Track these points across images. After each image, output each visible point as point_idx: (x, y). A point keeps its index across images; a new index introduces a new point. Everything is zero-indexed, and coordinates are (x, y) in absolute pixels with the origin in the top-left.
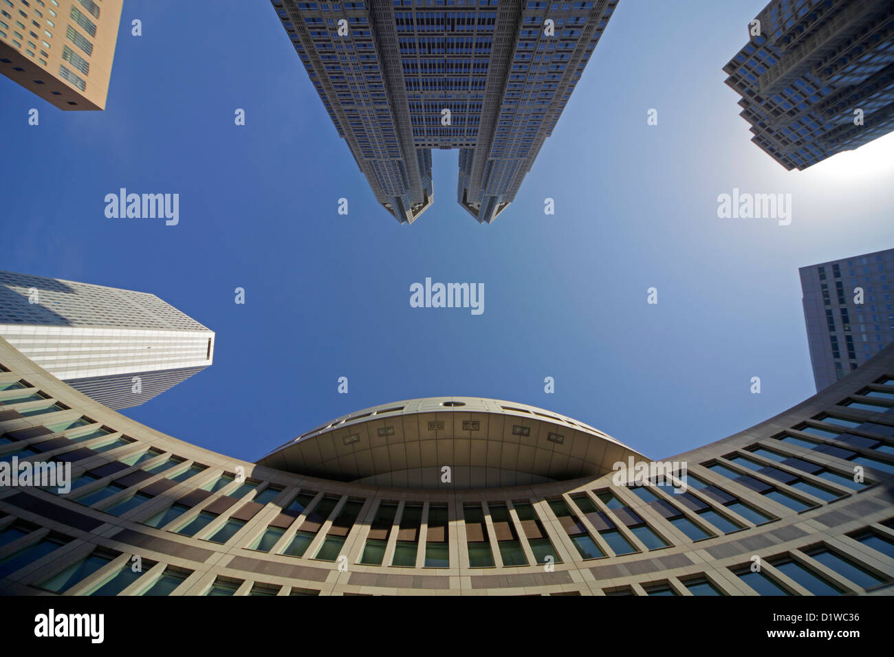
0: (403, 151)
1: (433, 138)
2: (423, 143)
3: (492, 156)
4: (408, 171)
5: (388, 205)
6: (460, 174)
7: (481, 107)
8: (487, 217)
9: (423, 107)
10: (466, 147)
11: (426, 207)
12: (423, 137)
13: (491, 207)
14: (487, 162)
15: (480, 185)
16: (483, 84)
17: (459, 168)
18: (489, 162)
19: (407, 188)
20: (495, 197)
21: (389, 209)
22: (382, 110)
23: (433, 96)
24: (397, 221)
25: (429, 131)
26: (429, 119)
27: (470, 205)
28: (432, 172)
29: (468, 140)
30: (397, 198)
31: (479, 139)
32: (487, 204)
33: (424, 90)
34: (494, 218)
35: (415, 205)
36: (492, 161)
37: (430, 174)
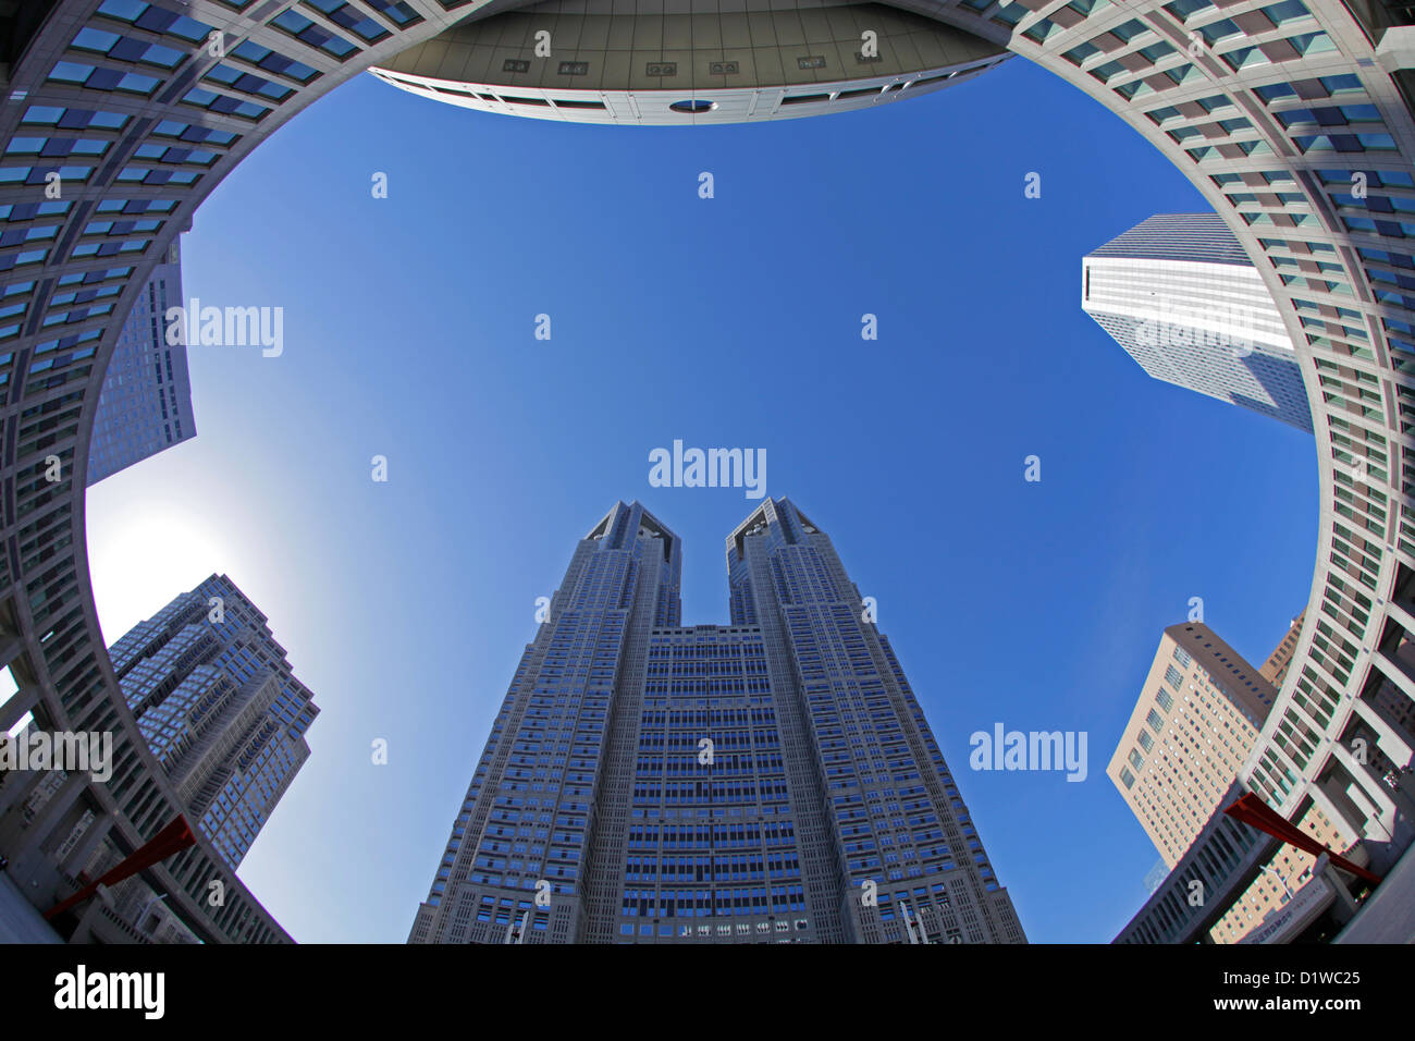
0: (781, 619)
1: (729, 642)
2: (746, 634)
3: (623, 614)
4: (773, 588)
5: (810, 530)
6: (679, 587)
7: (648, 688)
8: (624, 514)
9: (746, 687)
10: (668, 629)
11: (740, 528)
12: (746, 642)
13: (618, 530)
14: (631, 606)
15: (641, 569)
16: (647, 719)
17: (681, 597)
18: (627, 606)
19: (776, 561)
20: (613, 548)
21: (808, 524)
22: (815, 678)
23: (729, 702)
24: (795, 503)
25: (736, 651)
26: (735, 669)
27: (657, 534)
28: (729, 590)
29: (668, 640)
30: (794, 543)
31: (647, 640)
32: (626, 536)
33: (745, 710)
34: (613, 513)
35: (760, 533)
36: (622, 606)
37: (733, 586)
